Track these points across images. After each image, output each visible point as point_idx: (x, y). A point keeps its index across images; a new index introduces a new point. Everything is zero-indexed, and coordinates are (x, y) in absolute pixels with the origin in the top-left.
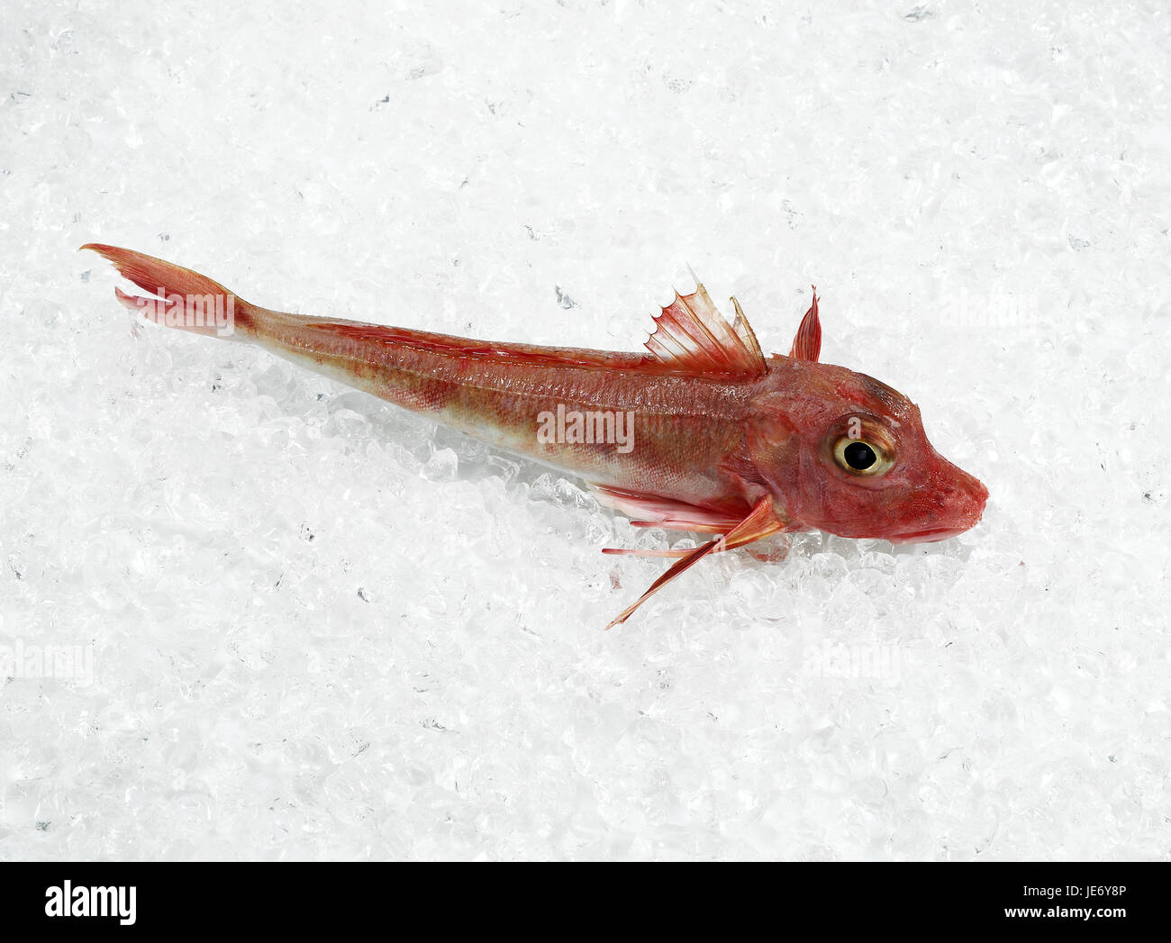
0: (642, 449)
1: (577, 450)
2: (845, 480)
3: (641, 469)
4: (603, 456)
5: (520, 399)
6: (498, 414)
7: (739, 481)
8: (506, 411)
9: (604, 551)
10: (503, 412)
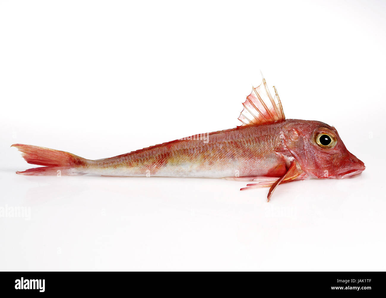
0: (246, 152)
1: (221, 160)
2: (321, 151)
3: (246, 161)
4: (231, 160)
5: (195, 149)
6: (188, 156)
7: (283, 157)
8: (191, 154)
9: (241, 189)
10: (190, 155)
